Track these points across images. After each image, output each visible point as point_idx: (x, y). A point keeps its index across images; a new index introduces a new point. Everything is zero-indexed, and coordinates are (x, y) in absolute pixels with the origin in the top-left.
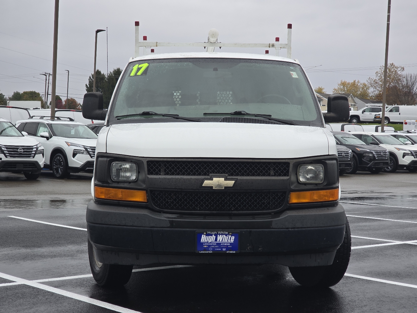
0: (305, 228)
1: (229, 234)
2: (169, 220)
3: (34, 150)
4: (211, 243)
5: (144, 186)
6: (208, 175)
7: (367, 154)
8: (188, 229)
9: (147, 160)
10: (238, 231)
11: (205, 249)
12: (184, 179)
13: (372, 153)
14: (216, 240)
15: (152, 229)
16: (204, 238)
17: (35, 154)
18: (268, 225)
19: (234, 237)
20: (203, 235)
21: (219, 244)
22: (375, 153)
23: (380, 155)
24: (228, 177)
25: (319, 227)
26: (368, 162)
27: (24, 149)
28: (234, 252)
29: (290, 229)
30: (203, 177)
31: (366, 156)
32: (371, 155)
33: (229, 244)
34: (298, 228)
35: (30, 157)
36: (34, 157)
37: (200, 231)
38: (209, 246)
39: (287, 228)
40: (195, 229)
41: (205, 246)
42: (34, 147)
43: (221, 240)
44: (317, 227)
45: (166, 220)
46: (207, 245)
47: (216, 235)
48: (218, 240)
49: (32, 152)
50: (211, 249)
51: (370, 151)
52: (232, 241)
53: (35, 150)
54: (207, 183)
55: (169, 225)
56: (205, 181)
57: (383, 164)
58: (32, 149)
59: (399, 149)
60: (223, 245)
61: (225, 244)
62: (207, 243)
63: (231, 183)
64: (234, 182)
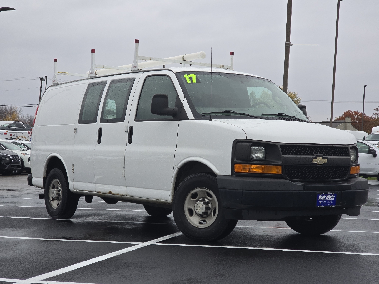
1: (332, 194)
2: (302, 186)
4: (323, 200)
5: (280, 162)
6: (313, 155)
7: (4, 158)
8: (312, 191)
9: (280, 145)
10: (336, 192)
11: (321, 205)
12: (303, 158)
13: (9, 157)
14: (326, 199)
15: (294, 192)
16: (321, 198)
18: (349, 188)
19: (334, 196)
20: (320, 195)
21: (327, 201)
22: (12, 157)
23: (15, 158)
24: (324, 157)
26: (6, 165)
28: (334, 206)
30: (312, 156)
31: (4, 160)
32: (7, 159)
33: (331, 201)
37: (318, 192)
40: (316, 191)
41: (320, 203)
43: (328, 199)
45: (301, 185)
46: (321, 202)
47: (326, 195)
50: (323, 205)
51: (6, 155)
52: (333, 199)
54: (315, 160)
55: (303, 189)
56: (313, 159)
57: (17, 166)
59: (25, 154)
60: (329, 202)
61: (330, 201)
62: (321, 200)
63: (326, 161)
64: (327, 159)
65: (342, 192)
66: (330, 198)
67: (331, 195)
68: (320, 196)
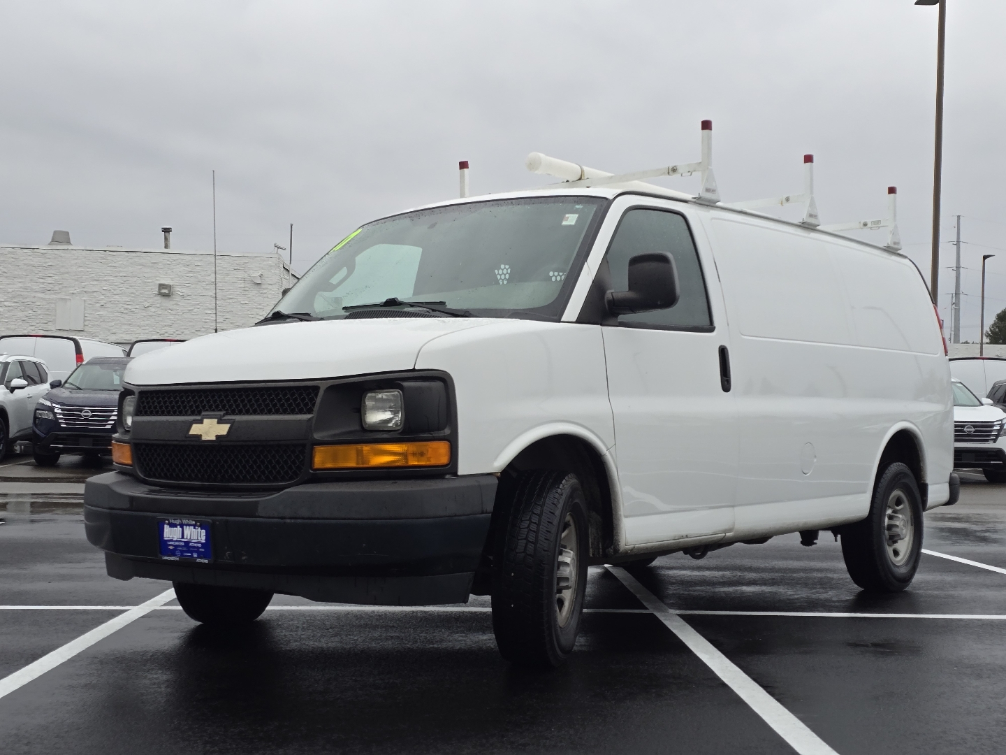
0: (318, 519)
1: (197, 525)
3: (995, 428)
4: (177, 541)
6: (196, 414)
8: (148, 514)
9: (140, 390)
10: (209, 520)
11: (173, 553)
14: (183, 537)
16: (170, 533)
17: (997, 436)
18: (251, 510)
19: (204, 531)
20: (165, 525)
21: (187, 543)
24: (222, 418)
25: (349, 519)
27: (975, 427)
28: (206, 561)
29: (288, 521)
30: (191, 418)
33: (200, 545)
34: (303, 518)
35: (987, 440)
36: (995, 441)
37: (160, 516)
38: (176, 546)
39: (282, 518)
40: (155, 514)
41: (171, 547)
42: (995, 423)
43: (189, 538)
44: (344, 519)
45: (127, 496)
46: (172, 545)
47: (181, 527)
48: (185, 537)
49: (991, 431)
50: (178, 552)
52: (203, 539)
53: (998, 428)
54: (195, 430)
55: (127, 506)
56: (194, 426)
58: (992, 426)
60: (194, 547)
61: (195, 545)
62: (172, 541)
63: (224, 429)
64: (228, 426)
65: (227, 521)
66: (195, 535)
67: (194, 526)
68: (167, 529)
